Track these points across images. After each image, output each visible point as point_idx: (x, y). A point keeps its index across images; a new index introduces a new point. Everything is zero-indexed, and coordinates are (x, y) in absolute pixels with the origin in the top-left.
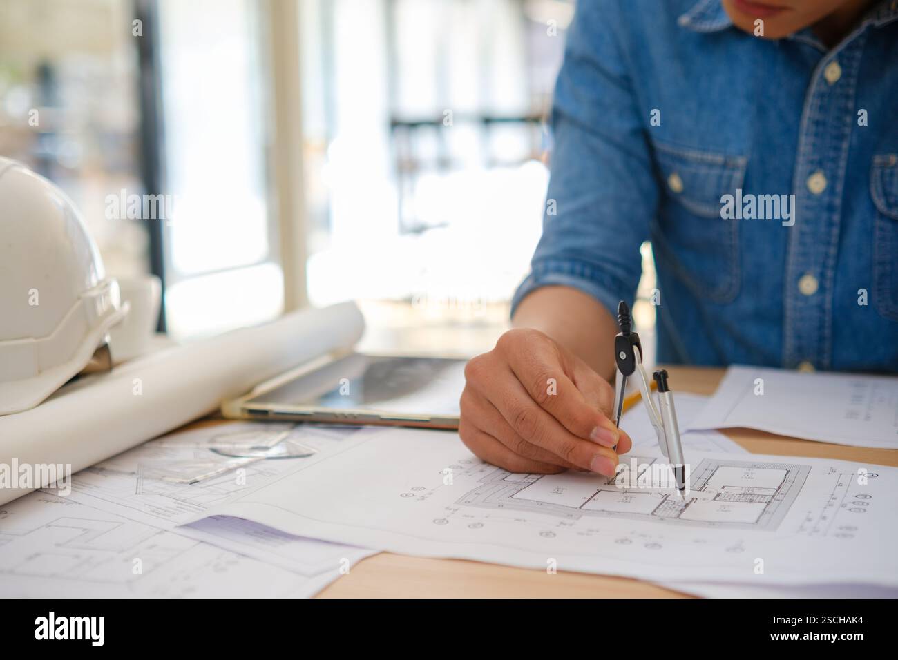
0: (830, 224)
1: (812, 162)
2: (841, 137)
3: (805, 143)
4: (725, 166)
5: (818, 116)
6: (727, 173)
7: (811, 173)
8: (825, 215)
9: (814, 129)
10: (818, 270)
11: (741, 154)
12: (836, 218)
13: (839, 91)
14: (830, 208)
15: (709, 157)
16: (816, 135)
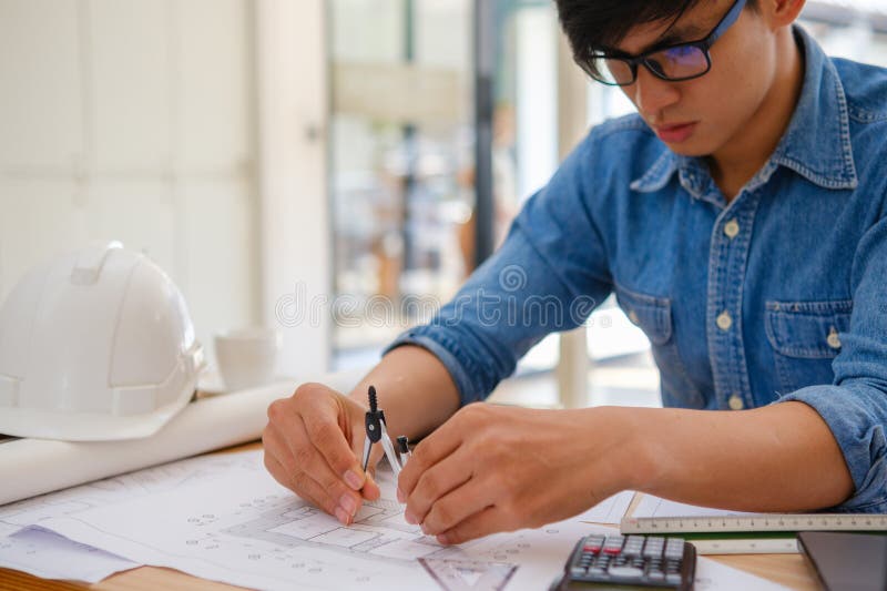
0: (738, 357)
1: (717, 303)
2: (737, 283)
3: (712, 286)
4: (657, 304)
5: (719, 264)
6: (659, 310)
7: (718, 313)
8: (733, 348)
9: (716, 275)
10: (739, 392)
11: (667, 296)
12: (742, 351)
13: (736, 244)
14: (735, 343)
15: (645, 297)
16: (719, 280)
